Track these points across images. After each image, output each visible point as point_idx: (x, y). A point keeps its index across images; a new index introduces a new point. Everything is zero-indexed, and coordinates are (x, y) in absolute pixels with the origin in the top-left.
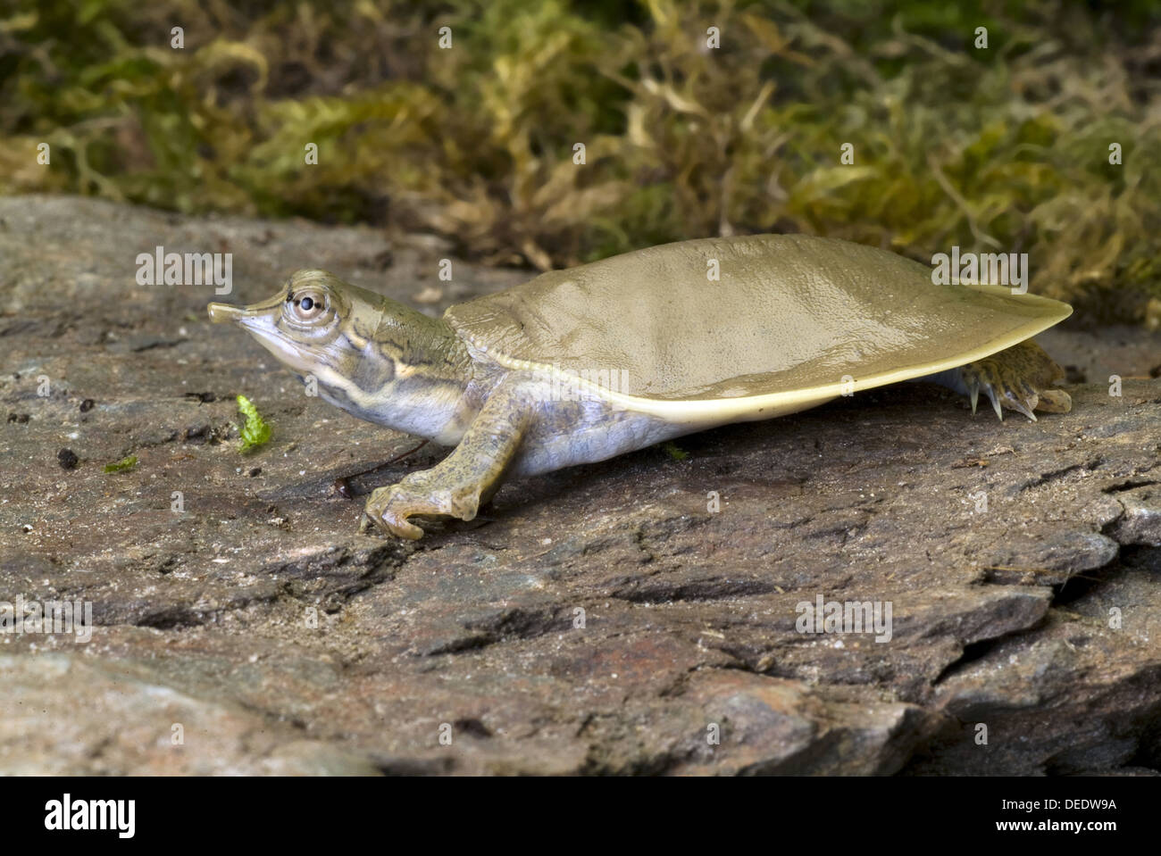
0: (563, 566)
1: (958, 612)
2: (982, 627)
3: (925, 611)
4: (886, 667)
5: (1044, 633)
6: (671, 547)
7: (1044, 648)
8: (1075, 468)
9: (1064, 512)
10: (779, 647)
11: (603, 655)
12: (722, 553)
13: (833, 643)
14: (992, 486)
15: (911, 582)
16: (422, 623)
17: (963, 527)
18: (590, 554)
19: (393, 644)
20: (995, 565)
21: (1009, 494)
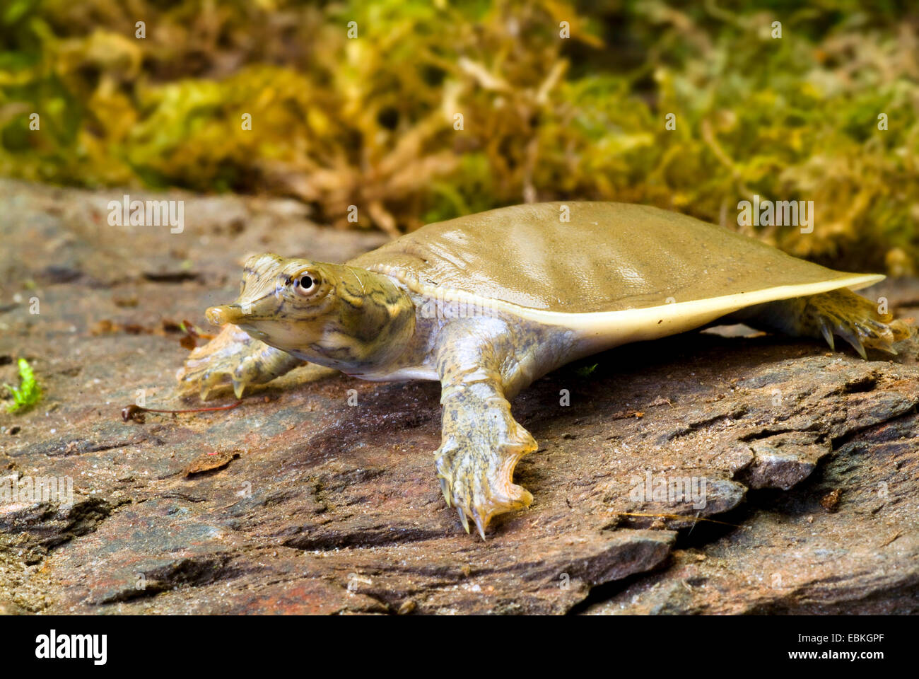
0: (245, 518)
1: (585, 556)
2: (608, 570)
3: (555, 556)
4: (515, 609)
5: (666, 575)
6: (346, 497)
7: (663, 590)
8: (721, 418)
9: (700, 460)
10: (421, 592)
11: (260, 601)
12: (391, 502)
13: (472, 587)
14: (645, 436)
15: (550, 529)
16: (106, 573)
17: (609, 475)
18: (271, 506)
19: (76, 593)
20: (630, 511)
21: (658, 444)
